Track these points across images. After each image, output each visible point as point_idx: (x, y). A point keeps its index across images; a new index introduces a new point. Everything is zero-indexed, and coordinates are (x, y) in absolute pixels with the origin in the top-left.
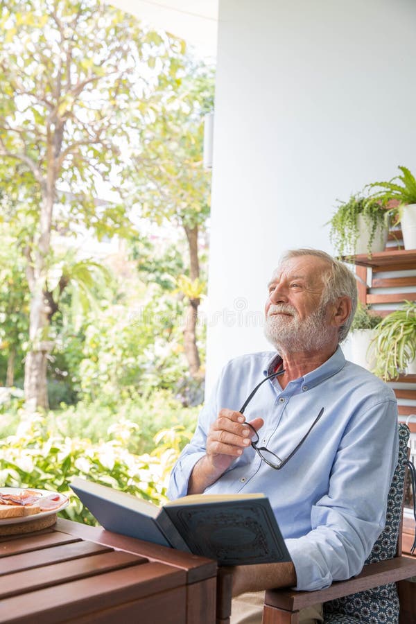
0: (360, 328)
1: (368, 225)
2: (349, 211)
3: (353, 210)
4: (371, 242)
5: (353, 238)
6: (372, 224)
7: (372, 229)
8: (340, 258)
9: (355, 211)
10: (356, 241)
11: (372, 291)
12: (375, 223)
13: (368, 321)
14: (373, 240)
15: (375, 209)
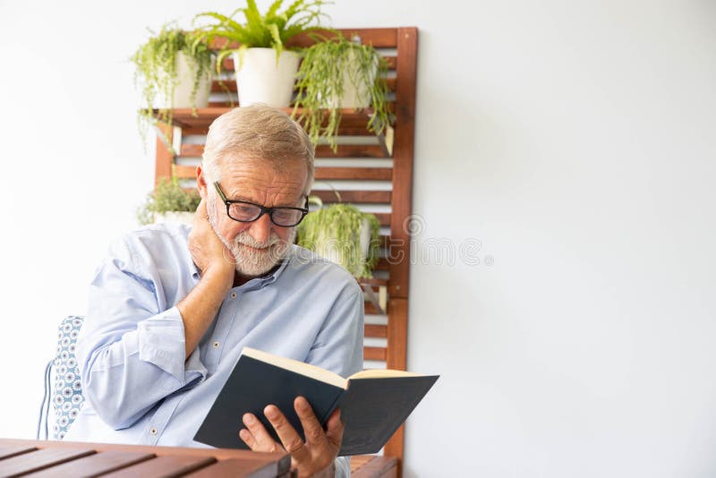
0: (176, 210)
1: (192, 68)
2: (165, 46)
3: (171, 46)
4: (194, 93)
5: (170, 86)
6: (197, 68)
7: (196, 75)
8: (151, 111)
9: (174, 47)
10: (173, 90)
11: (179, 161)
12: (201, 67)
13: (187, 202)
14: (197, 91)
15: (202, 49)
